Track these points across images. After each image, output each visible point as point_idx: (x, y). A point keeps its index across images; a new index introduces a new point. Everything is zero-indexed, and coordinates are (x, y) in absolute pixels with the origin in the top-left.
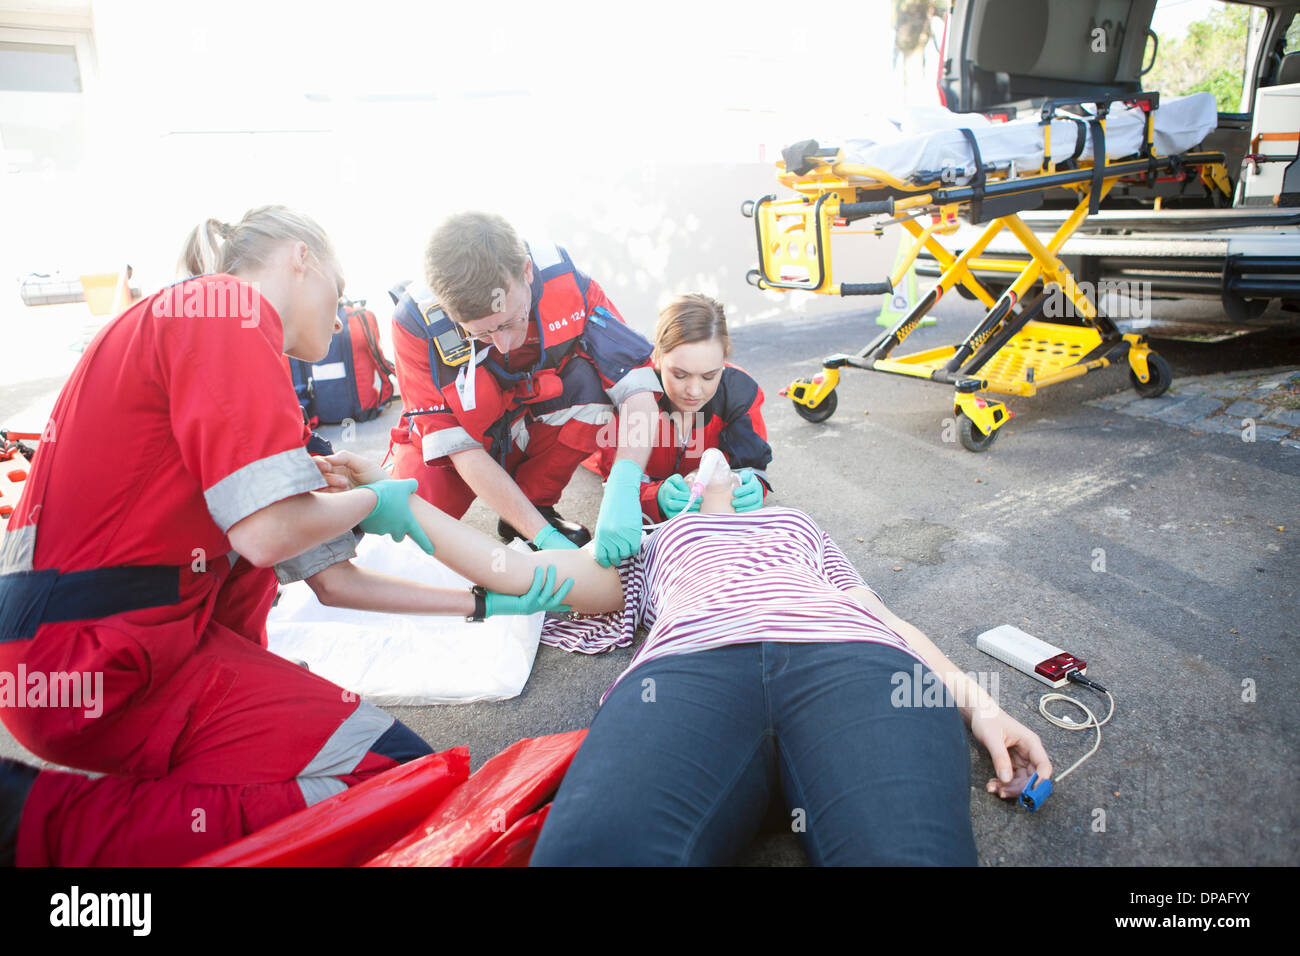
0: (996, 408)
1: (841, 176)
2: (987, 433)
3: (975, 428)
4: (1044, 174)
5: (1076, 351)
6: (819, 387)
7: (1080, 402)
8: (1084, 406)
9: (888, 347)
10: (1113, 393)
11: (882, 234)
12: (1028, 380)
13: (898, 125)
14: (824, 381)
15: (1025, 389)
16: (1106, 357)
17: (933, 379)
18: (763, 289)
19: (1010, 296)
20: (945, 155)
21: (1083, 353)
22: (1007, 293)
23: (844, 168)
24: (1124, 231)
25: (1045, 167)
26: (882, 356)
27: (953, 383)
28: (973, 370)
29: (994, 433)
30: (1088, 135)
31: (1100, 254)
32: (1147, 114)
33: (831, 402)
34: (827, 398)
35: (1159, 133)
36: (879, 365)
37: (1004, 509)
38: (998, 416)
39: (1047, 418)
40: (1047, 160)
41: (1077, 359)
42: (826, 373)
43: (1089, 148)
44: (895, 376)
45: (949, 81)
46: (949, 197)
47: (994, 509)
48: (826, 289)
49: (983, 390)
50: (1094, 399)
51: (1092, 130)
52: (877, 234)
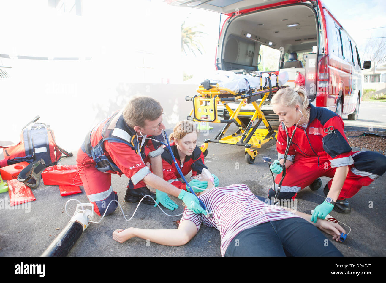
0: (255, 152)
1: (218, 90)
2: (253, 159)
3: (250, 157)
4: (261, 91)
5: (263, 135)
6: (203, 148)
7: (266, 149)
8: (267, 150)
9: (221, 136)
10: (272, 146)
11: (226, 106)
12: (259, 144)
13: (228, 77)
14: (204, 147)
15: (259, 146)
16: (272, 136)
17: (237, 145)
18: (194, 121)
19: (252, 121)
20: (243, 86)
21: (265, 135)
22: (251, 121)
23: (219, 88)
24: (268, 104)
25: (261, 89)
26: (220, 139)
27: (244, 146)
28: (247, 142)
29: (255, 158)
30: (268, 81)
31: (264, 110)
32: (277, 76)
33: (206, 152)
34: (205, 151)
35: (279, 80)
36: (220, 141)
37: (269, 179)
38: (255, 153)
39: (261, 153)
40: (261, 87)
41: (264, 138)
42: (205, 144)
43: (268, 84)
44: (226, 144)
45: (218, 64)
46: (245, 96)
47: (266, 179)
48: (216, 122)
49: (252, 147)
50: (268, 148)
51: (268, 80)
52: (224, 106)
